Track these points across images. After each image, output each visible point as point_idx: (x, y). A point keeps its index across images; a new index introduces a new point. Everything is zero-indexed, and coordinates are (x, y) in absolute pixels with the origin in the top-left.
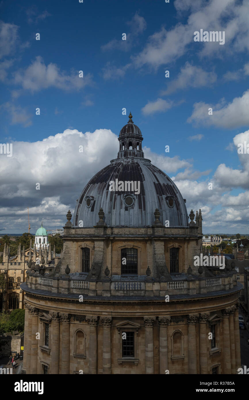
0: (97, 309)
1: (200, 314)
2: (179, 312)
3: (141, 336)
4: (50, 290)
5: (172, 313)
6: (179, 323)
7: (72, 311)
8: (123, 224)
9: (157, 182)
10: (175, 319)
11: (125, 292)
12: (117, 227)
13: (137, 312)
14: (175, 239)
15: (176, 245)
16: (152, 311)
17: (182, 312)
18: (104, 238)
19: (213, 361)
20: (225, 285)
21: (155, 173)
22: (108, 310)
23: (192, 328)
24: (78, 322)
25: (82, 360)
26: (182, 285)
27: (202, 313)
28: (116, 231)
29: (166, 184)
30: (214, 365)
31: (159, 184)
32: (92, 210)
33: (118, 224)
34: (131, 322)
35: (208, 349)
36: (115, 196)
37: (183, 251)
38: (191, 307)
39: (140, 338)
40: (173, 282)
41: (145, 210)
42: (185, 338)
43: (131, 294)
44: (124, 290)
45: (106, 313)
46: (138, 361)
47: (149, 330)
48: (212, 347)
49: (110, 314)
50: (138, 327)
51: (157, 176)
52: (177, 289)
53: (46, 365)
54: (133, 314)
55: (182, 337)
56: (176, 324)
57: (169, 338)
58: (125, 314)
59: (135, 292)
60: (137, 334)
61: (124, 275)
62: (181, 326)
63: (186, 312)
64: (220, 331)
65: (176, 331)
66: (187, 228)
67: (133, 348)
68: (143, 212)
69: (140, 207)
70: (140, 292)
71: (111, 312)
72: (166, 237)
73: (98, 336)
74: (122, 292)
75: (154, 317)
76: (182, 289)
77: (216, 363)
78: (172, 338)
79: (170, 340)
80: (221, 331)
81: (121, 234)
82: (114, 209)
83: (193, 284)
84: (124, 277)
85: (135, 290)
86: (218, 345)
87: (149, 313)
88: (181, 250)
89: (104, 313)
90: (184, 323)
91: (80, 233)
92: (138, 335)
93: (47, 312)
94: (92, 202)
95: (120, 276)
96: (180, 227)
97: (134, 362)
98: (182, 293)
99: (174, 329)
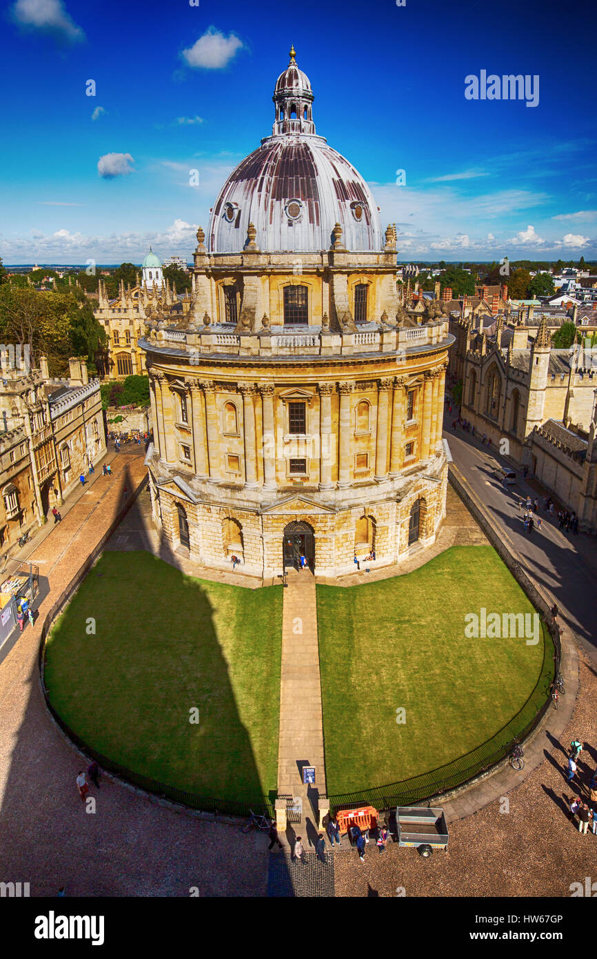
0: (254, 373)
1: (396, 378)
2: (367, 376)
3: (315, 407)
4: (182, 348)
5: (357, 376)
6: (367, 390)
7: (217, 377)
8: (285, 248)
9: (337, 179)
10: (362, 384)
11: (292, 349)
12: (276, 253)
13: (310, 375)
14: (364, 271)
15: (365, 280)
16: (330, 374)
17: (371, 375)
18: (258, 271)
19: (407, 435)
20: (431, 338)
21: (334, 163)
22: (269, 375)
23: (385, 396)
24: (227, 391)
25: (236, 439)
26: (373, 338)
27: (399, 377)
28: (275, 259)
29: (351, 182)
30: (410, 440)
31: (341, 180)
32: (237, 226)
33: (277, 249)
34: (300, 389)
35: (403, 421)
36: (272, 202)
37: (374, 289)
38: (384, 368)
39: (313, 410)
40: (361, 335)
41: (318, 224)
42: (373, 408)
43: (301, 353)
44: (290, 347)
45: (266, 378)
47: (327, 400)
48: (408, 420)
49: (272, 379)
50: (309, 396)
51: (336, 167)
52: (366, 345)
53: (187, 445)
54: (304, 379)
55: (370, 407)
56: (362, 391)
57: (353, 409)
58: (292, 379)
59: (306, 349)
60: (309, 405)
61: (288, 325)
62: (370, 394)
63: (377, 375)
64: (420, 398)
65: (363, 400)
66: (381, 254)
67: (303, 424)
68: (316, 228)
69: (311, 220)
70: (313, 349)
71: (273, 377)
72: (351, 268)
73: (256, 408)
74: (288, 349)
75: (333, 383)
76: (372, 344)
77: (411, 439)
78: (356, 410)
79: (353, 412)
80: (422, 399)
81: (282, 264)
82: (271, 223)
83: (388, 336)
84: (289, 328)
85: (306, 346)
86: (415, 416)
87: (326, 378)
88: (371, 287)
89: (262, 379)
90: (374, 389)
91: (220, 263)
92: (311, 406)
93: (182, 379)
94: (236, 212)
95: (282, 327)
96: (370, 251)
98: (373, 350)
99: (359, 397)
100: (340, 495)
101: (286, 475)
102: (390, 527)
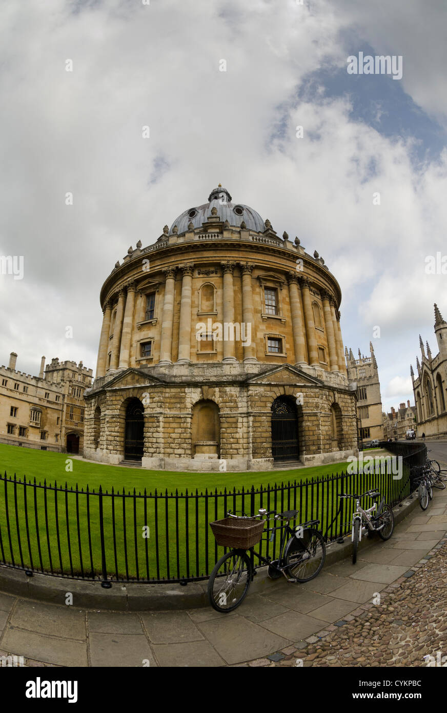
0: (125, 278)
2: (207, 259)
3: (163, 293)
5: (196, 260)
10: (205, 270)
16: (173, 260)
17: (211, 259)
22: (132, 274)
23: (229, 278)
27: (242, 263)
39: (161, 296)
42: (218, 293)
46: (156, 320)
47: (170, 282)
50: (157, 282)
55: (215, 290)
56: (206, 276)
57: (196, 292)
60: (158, 291)
62: (214, 279)
63: (217, 258)
65: (206, 284)
71: (134, 275)
75: (174, 267)
78: (200, 292)
80: (287, 300)
83: (228, 233)
86: (280, 313)
89: (128, 280)
90: (219, 275)
92: (159, 294)
97: (151, 322)
99: (203, 281)
100: (176, 371)
101: (136, 358)
102: (240, 420)
